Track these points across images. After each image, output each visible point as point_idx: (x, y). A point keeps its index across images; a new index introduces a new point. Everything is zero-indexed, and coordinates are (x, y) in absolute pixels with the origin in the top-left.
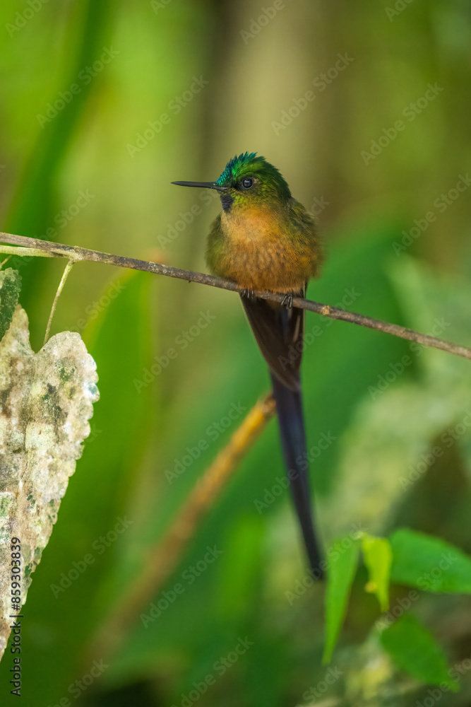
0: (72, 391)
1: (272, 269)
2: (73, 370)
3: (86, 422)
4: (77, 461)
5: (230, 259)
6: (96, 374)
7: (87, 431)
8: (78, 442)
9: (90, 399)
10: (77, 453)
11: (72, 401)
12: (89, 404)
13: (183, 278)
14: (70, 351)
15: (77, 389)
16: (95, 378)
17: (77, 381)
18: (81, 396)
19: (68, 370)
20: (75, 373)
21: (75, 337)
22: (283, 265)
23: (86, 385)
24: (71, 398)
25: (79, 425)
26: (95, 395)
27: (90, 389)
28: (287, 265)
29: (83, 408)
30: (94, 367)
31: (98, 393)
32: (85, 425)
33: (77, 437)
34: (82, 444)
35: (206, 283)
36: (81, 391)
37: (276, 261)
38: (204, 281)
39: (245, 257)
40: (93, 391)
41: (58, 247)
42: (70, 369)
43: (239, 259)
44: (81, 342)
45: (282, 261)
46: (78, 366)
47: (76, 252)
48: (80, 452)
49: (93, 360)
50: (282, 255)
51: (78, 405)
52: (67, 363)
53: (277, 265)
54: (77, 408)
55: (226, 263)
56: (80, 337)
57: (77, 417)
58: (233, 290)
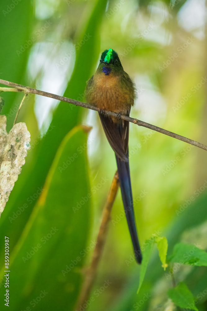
0: (20, 146)
1: (113, 99)
2: (21, 138)
3: (24, 158)
4: (19, 175)
5: (95, 95)
6: (30, 139)
7: (24, 163)
8: (20, 167)
9: (26, 149)
10: (19, 172)
11: (19, 150)
12: (26, 151)
13: (73, 104)
14: (20, 130)
15: (22, 145)
16: (29, 140)
17: (22, 142)
18: (23, 148)
19: (19, 138)
20: (21, 139)
21: (23, 124)
22: (117, 98)
23: (25, 143)
24: (19, 149)
25: (21, 160)
26: (28, 147)
27: (27, 145)
28: (119, 98)
29: (23, 153)
30: (30, 136)
31: (30, 146)
32: (23, 160)
33: (20, 165)
34: (21, 168)
35: (83, 106)
36: (23, 146)
37: (114, 96)
38: (83, 105)
39: (101, 93)
40: (28, 146)
41: (19, 86)
42: (20, 137)
43: (98, 94)
44: (25, 126)
45: (117, 96)
46: (23, 136)
47: (27, 88)
48: (20, 171)
49: (29, 133)
50: (117, 93)
51: (21, 152)
52: (19, 135)
53: (115, 98)
54: (21, 153)
55: (93, 96)
56: (25, 124)
57: (20, 157)
58: (95, 110)
